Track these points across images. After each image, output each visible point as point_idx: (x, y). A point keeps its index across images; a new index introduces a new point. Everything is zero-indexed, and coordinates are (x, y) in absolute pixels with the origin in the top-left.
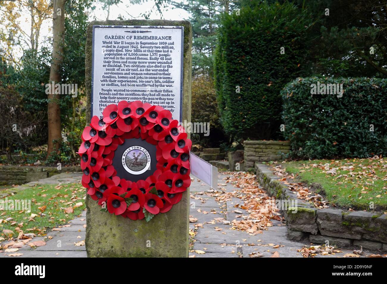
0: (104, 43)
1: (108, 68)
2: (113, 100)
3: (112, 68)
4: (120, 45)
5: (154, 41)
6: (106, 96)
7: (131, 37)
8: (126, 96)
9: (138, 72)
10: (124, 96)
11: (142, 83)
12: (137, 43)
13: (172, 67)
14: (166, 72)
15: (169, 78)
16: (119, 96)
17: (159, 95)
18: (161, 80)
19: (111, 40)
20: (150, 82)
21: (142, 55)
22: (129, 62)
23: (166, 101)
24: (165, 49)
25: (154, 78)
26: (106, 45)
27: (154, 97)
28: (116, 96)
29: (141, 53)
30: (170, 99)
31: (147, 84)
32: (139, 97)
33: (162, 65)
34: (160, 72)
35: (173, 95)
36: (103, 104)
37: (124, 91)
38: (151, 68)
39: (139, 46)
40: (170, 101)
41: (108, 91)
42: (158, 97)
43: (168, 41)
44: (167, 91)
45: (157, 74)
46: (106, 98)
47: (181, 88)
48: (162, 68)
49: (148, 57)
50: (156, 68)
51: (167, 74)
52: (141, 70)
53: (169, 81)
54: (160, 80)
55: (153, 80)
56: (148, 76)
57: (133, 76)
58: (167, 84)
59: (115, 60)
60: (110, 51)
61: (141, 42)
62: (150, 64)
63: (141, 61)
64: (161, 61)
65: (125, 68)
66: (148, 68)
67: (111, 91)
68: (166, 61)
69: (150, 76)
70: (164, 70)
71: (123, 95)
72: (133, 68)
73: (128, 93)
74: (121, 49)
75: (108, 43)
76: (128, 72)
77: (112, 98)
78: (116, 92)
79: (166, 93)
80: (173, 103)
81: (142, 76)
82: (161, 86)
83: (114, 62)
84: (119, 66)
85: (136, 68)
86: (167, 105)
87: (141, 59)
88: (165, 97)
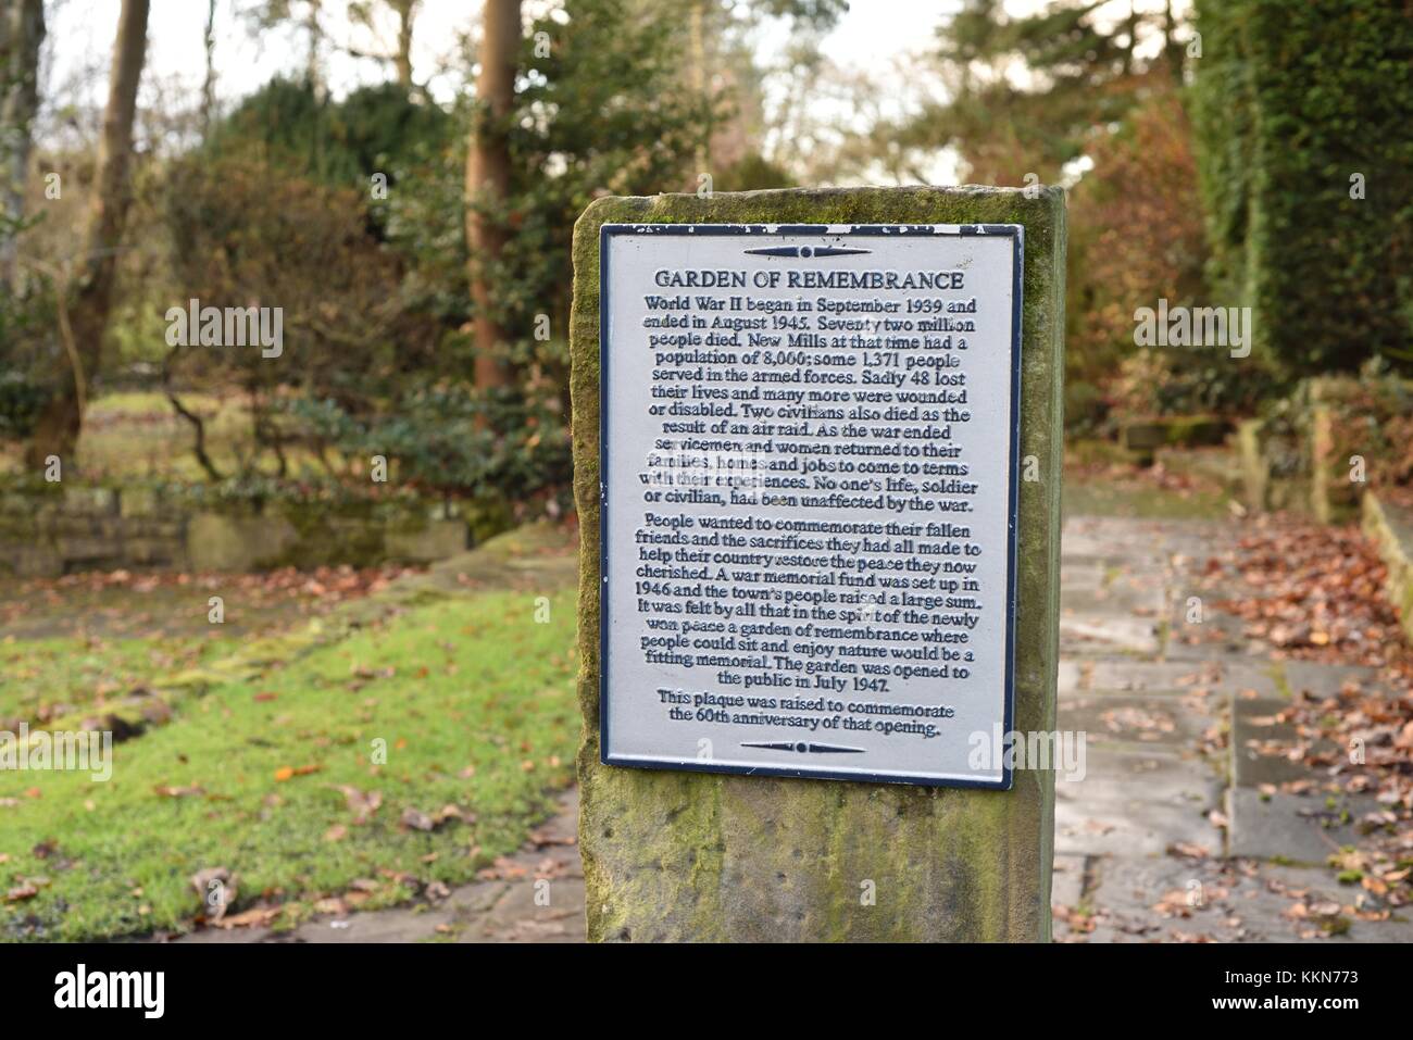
0: (653, 303)
1: (671, 420)
2: (699, 567)
3: (691, 420)
4: (727, 314)
5: (884, 296)
6: (666, 548)
7: (773, 279)
8: (757, 551)
9: (811, 442)
10: (747, 551)
11: (827, 494)
12: (805, 306)
13: (965, 418)
14: (939, 444)
15: (952, 469)
16: (723, 550)
17: (907, 547)
18: (918, 481)
19: (683, 293)
20: (863, 487)
21: (828, 361)
22: (770, 395)
23: (942, 576)
24: (933, 336)
25: (885, 468)
26: (660, 314)
27: (886, 558)
28: (712, 550)
29: (822, 353)
30: (959, 568)
31: (850, 495)
32: (814, 555)
33: (923, 408)
34: (912, 443)
35: (971, 551)
36: (653, 581)
37: (748, 525)
38: (870, 425)
39: (813, 318)
40: (959, 578)
41: (675, 523)
42: (905, 557)
43: (948, 297)
44: (946, 530)
45: (896, 452)
46: (665, 557)
47: (1011, 520)
48: (922, 426)
49: (857, 372)
50: (893, 425)
51: (943, 453)
52: (822, 432)
53: (955, 483)
54: (910, 479)
55: (881, 478)
56: (856, 460)
57: (789, 458)
58: (947, 498)
59: (706, 385)
60: (681, 341)
61: (821, 301)
62: (866, 405)
63: (822, 388)
64: (919, 390)
65: (751, 422)
66: (858, 425)
67: (688, 523)
68: (938, 391)
69: (866, 460)
70: (928, 434)
71: (740, 543)
72: (785, 422)
73: (766, 535)
74: (729, 334)
75: (667, 305)
76: (763, 440)
77: (692, 558)
78: (709, 533)
79: (942, 542)
80: (973, 586)
81: (827, 459)
82: (917, 505)
83: (698, 393)
84: (720, 412)
85: (800, 422)
86: (945, 595)
87: (823, 378)
88: (934, 559)
